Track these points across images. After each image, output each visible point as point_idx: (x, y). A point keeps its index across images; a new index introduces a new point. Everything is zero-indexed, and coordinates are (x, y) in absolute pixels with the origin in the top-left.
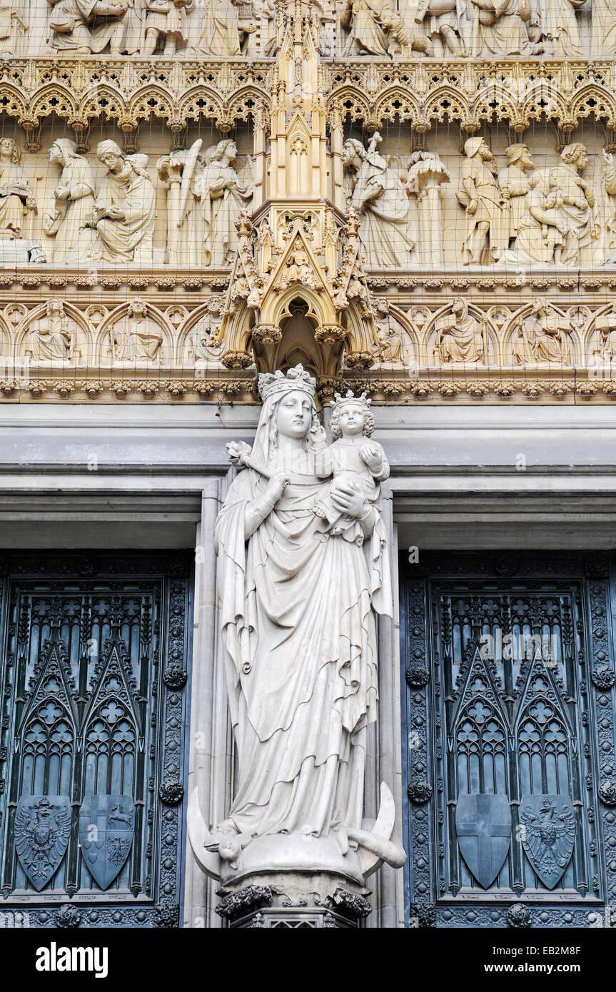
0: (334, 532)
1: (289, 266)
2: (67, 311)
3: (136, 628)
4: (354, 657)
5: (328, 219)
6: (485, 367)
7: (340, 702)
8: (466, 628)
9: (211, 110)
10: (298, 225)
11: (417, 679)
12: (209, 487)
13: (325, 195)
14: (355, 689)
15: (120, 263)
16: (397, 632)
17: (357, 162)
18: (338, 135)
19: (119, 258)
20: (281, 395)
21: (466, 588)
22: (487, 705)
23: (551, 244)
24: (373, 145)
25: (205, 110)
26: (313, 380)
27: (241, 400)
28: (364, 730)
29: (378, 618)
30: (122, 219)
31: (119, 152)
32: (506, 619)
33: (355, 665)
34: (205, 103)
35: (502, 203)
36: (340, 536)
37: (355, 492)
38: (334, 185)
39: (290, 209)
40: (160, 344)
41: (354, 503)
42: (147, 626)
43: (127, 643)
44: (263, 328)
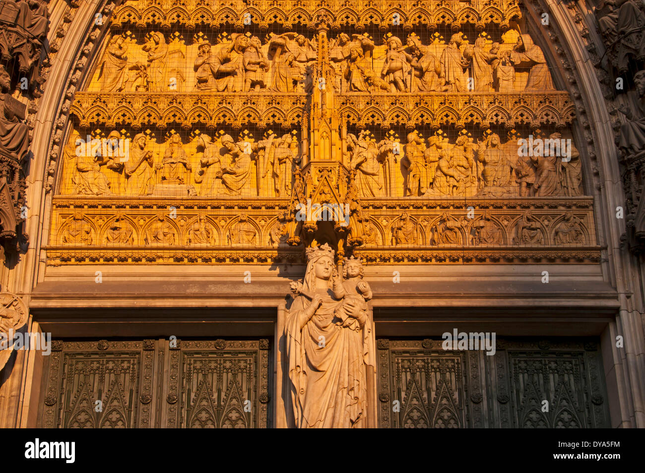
0: (345, 325)
1: (321, 194)
2: (209, 219)
3: (245, 374)
4: (355, 385)
5: (340, 171)
6: (419, 246)
7: (349, 407)
8: (408, 373)
9: (279, 119)
10: (325, 173)
11: (384, 398)
12: (281, 304)
13: (339, 158)
14: (356, 401)
15: (234, 195)
16: (375, 375)
17: (352, 145)
18: (344, 130)
19: (234, 193)
20: (317, 258)
21: (408, 355)
22: (419, 411)
23: (452, 185)
24: (361, 136)
25: (276, 119)
26: (333, 251)
27: (296, 262)
28: (361, 421)
29: (367, 367)
30: (234, 173)
31: (233, 141)
32: (428, 369)
33: (356, 389)
34: (276, 116)
35: (426, 165)
36: (347, 326)
37: (355, 305)
38: (343, 154)
39: (321, 166)
40: (255, 235)
41: (355, 311)
42: (250, 373)
43: (240, 381)
44: (309, 225)
